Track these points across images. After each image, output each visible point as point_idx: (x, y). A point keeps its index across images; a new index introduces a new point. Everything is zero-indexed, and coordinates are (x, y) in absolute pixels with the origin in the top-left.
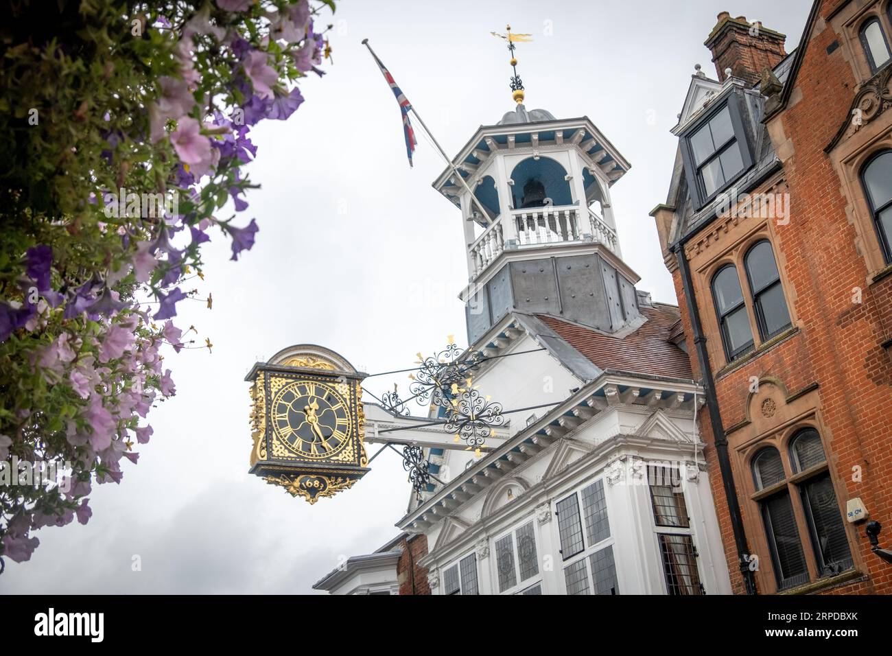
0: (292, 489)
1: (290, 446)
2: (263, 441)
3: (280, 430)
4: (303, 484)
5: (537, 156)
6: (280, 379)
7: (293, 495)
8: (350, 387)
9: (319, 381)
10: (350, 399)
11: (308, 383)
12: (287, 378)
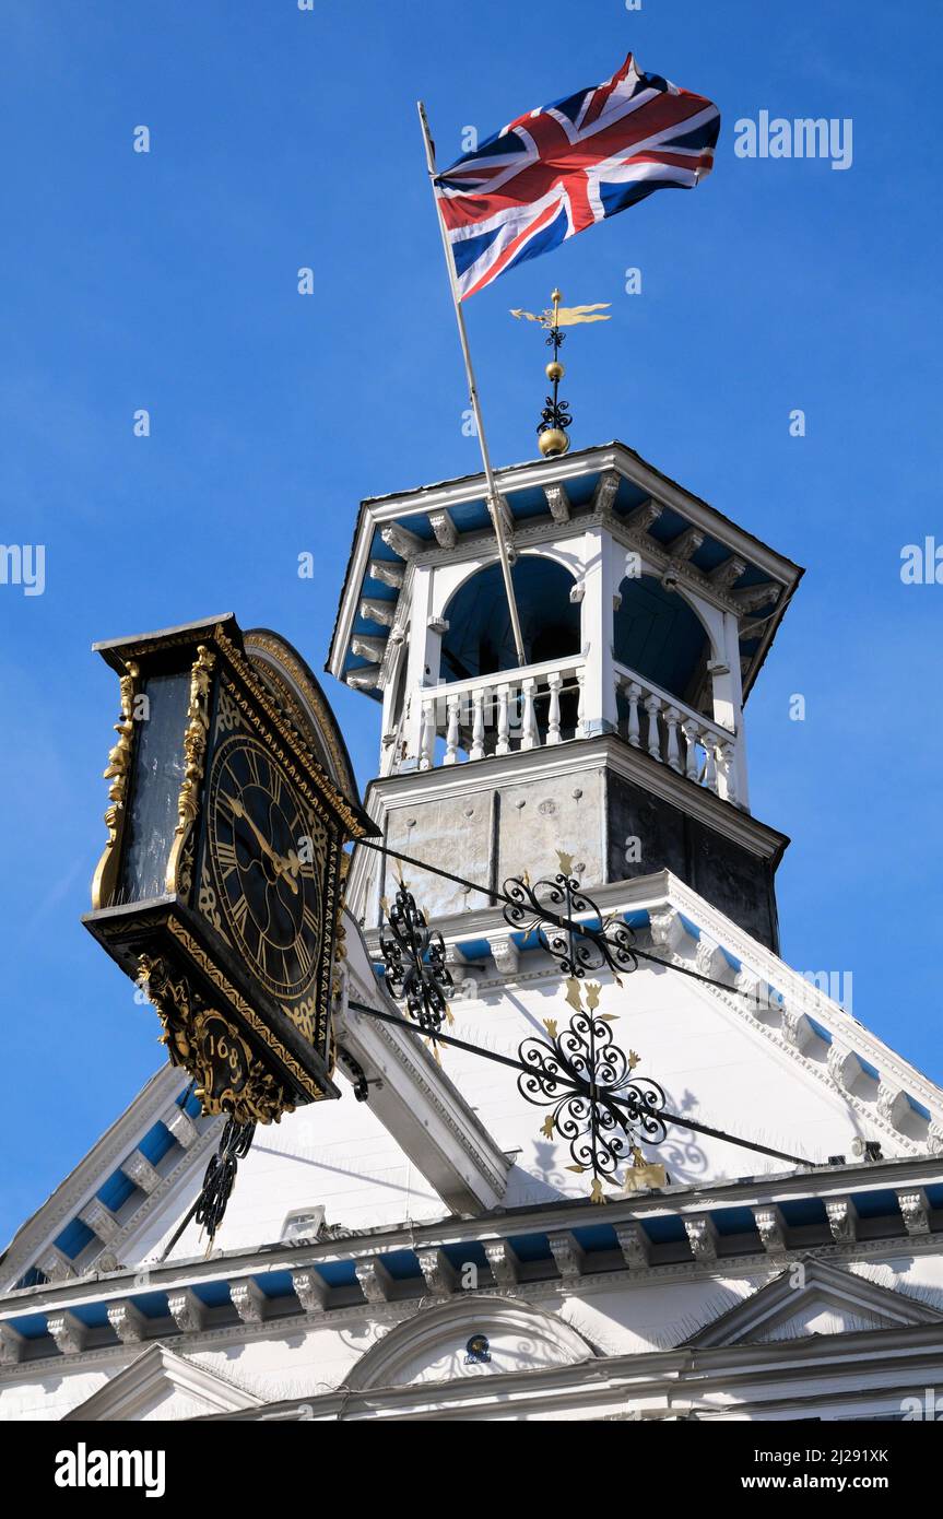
0: (180, 1037)
1: (228, 908)
2: (186, 845)
3: (218, 844)
4: (212, 1037)
5: (673, 582)
6: (233, 705)
7: (177, 1058)
8: (330, 837)
9: (289, 775)
10: (327, 870)
11: (273, 763)
12: (244, 713)
